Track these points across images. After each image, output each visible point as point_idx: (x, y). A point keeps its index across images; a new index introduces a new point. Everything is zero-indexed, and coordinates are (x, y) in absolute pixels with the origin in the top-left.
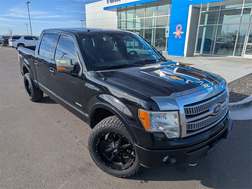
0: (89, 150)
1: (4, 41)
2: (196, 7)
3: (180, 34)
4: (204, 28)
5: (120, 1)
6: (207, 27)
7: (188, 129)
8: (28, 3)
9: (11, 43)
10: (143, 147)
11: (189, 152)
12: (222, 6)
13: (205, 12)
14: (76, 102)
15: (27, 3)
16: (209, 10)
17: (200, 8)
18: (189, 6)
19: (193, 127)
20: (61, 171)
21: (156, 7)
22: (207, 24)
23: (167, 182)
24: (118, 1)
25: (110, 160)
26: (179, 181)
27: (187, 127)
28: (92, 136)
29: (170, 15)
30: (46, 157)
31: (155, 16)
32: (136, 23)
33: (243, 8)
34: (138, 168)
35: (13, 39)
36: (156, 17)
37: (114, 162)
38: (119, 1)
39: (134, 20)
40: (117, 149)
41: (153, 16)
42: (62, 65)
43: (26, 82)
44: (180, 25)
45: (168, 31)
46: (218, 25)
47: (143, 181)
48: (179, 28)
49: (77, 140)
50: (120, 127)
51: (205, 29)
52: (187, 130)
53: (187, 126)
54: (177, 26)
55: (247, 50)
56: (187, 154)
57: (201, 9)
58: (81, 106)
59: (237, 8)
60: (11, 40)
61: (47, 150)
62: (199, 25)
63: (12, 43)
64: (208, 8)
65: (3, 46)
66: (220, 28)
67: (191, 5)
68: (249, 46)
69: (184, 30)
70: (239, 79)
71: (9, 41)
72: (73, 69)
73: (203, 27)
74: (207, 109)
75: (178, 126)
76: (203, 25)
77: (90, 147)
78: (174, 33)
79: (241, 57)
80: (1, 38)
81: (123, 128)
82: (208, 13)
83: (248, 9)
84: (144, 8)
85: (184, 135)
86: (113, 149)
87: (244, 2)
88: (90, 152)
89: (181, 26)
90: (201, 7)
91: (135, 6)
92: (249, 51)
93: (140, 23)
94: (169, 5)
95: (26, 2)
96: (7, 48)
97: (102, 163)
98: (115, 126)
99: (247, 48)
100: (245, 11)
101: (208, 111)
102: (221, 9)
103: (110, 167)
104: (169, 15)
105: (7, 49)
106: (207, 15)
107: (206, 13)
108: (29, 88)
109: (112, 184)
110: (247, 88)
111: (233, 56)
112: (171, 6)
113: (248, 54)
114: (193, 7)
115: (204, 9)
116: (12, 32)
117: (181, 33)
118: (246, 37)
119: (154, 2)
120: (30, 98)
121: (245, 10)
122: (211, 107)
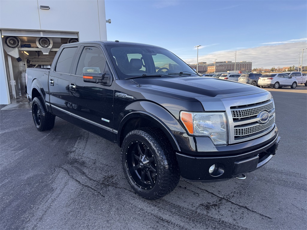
7: (236, 134)
11: (238, 161)
14: (102, 118)
27: (234, 133)
52: (235, 136)
53: (234, 131)
56: (236, 163)
58: (108, 121)
72: (101, 78)
74: (255, 115)
75: (225, 130)
101: (255, 117)
108: (38, 115)
122: (258, 113)
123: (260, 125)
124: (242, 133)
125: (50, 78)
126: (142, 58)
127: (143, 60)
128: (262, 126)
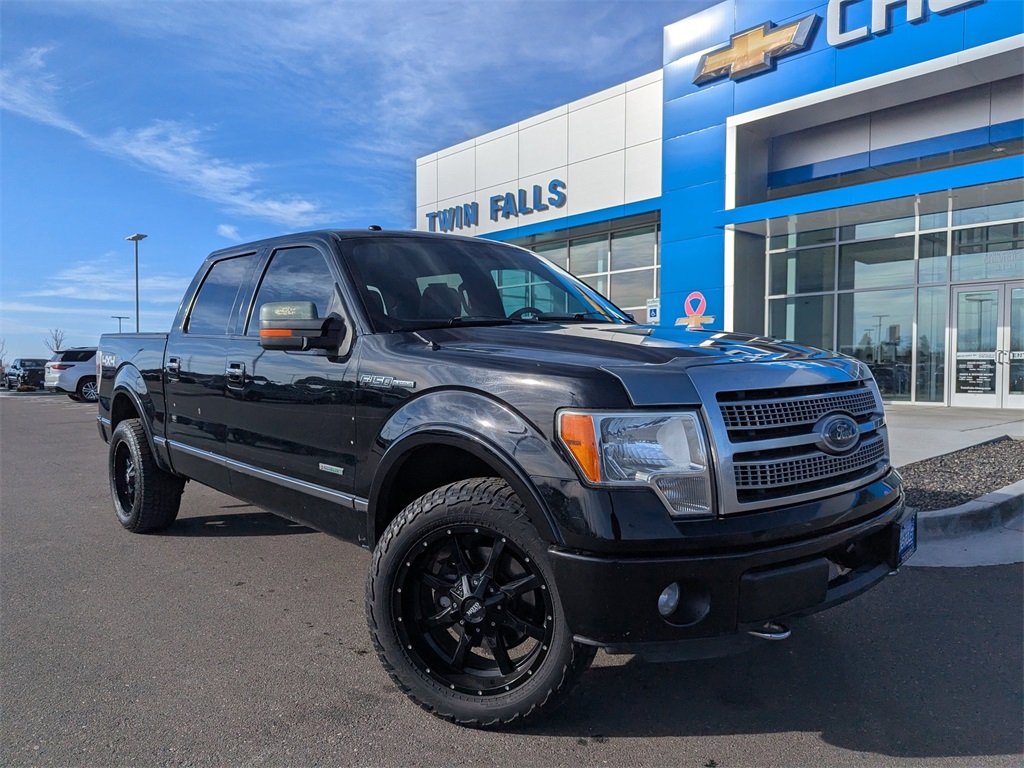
0: (371, 618)
1: (23, 377)
2: (750, 234)
3: (702, 324)
4: (788, 306)
5: (477, 224)
6: (797, 301)
7: (744, 484)
8: (139, 238)
9: (52, 378)
10: (581, 554)
11: (754, 570)
12: (840, 228)
13: (783, 250)
14: (321, 464)
15: (134, 239)
16: (798, 246)
17: (763, 238)
18: (723, 228)
19: (760, 480)
20: (249, 720)
21: (607, 242)
22: (797, 292)
23: (685, 738)
24: (469, 226)
25: (451, 661)
26: (733, 734)
27: (737, 478)
28: (383, 553)
29: (659, 266)
30: (189, 682)
31: (605, 270)
32: (536, 301)
33: (917, 233)
34: (565, 667)
35: (63, 360)
36: (609, 273)
37: (468, 670)
38: (473, 226)
39: (527, 287)
40: (478, 600)
41: (596, 272)
42: (282, 323)
43: (120, 455)
44: (697, 295)
45: (655, 311)
46: (836, 292)
47: (589, 739)
48: (695, 303)
49: (314, 632)
50: (491, 502)
51: (791, 309)
52: (738, 490)
53: (736, 473)
54: (688, 299)
55: (962, 379)
56: (748, 577)
57: (768, 240)
58: (339, 471)
59: (897, 236)
60: (57, 363)
61: (193, 662)
62: (767, 297)
63: (58, 375)
64: (795, 236)
65: (19, 390)
66: (847, 304)
67: (732, 226)
68: (965, 362)
69: (716, 309)
70: (942, 456)
71: (47, 370)
72: (319, 334)
73: (785, 302)
74: (804, 422)
75: (703, 468)
76: (782, 296)
77: (372, 603)
78: (680, 322)
79: (945, 404)
80: (15, 367)
81: (503, 505)
82: (797, 254)
83: (936, 236)
84: (565, 246)
85: (730, 504)
86: (465, 605)
87: (917, 212)
88: (373, 624)
89: (702, 298)
90: (768, 234)
91: (533, 240)
92: (970, 379)
93: (549, 303)
94: (654, 234)
95: (131, 237)
96: (33, 399)
97: (419, 671)
98: (472, 502)
99: (959, 371)
100: (929, 246)
102: (840, 240)
103: (453, 687)
104: (656, 267)
105: (35, 400)
106: (792, 263)
107: (788, 255)
108: (128, 479)
109: (460, 749)
110: (976, 477)
111: (913, 402)
112: (660, 239)
113: (966, 391)
114: (738, 234)
115: (780, 239)
116: (61, 340)
117: (706, 322)
118: (947, 330)
119: (597, 223)
120: (124, 518)
121: (924, 241)
122: (816, 417)
123: (825, 457)
124: (762, 478)
125: (169, 355)
126: (462, 287)
127: (465, 292)
128: (835, 460)
